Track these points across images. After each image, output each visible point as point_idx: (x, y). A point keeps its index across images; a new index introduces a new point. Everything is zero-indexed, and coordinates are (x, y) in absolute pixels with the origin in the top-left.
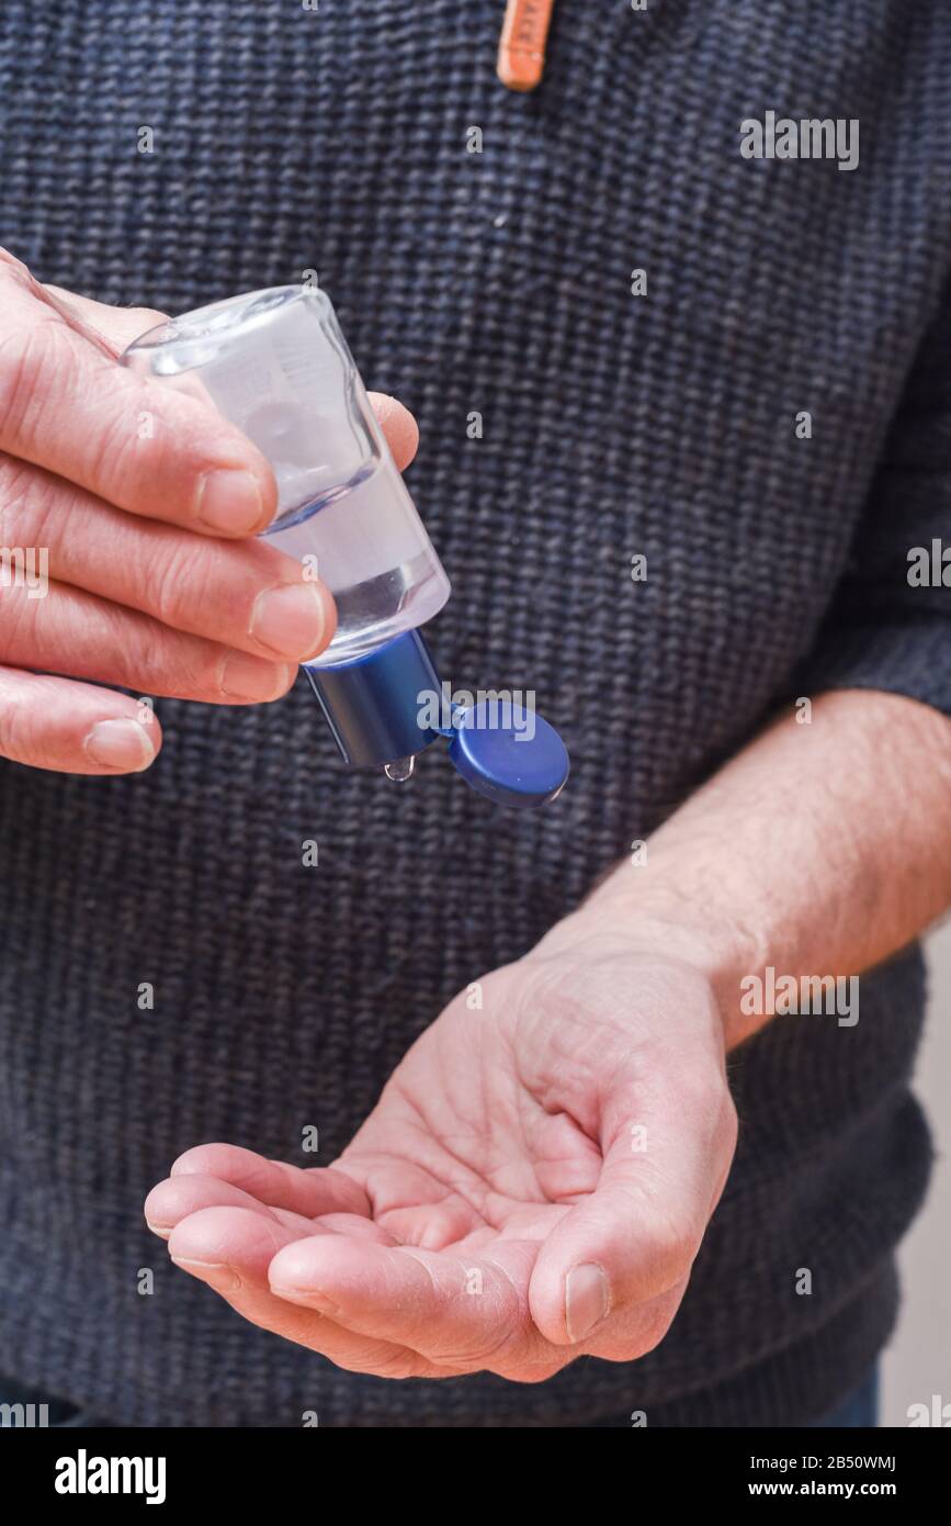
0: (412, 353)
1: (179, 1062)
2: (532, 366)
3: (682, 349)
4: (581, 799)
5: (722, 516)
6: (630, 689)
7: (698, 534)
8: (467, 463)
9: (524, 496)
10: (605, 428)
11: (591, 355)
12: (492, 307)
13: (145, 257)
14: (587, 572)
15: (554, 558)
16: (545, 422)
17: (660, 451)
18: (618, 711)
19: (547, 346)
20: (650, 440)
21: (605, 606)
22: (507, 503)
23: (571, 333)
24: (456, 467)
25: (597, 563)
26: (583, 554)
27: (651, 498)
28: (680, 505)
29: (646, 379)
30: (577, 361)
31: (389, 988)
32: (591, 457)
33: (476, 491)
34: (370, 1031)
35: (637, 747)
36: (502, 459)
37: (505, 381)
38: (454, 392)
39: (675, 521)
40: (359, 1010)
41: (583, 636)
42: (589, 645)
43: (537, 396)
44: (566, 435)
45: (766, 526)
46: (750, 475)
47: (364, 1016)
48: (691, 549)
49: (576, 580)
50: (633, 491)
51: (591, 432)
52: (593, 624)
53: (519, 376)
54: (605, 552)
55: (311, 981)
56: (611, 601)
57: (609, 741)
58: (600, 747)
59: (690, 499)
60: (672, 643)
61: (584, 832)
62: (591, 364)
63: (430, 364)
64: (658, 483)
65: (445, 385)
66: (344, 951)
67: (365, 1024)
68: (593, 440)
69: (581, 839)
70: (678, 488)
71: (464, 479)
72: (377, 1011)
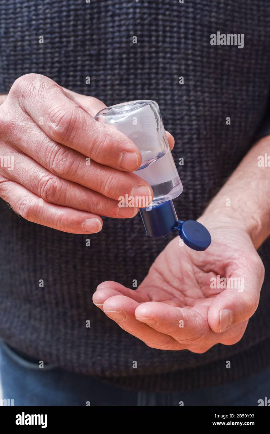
0: (117, 45)
1: (75, 267)
2: (154, 43)
3: (200, 30)
4: (189, 173)
5: (218, 81)
6: (198, 138)
7: (212, 88)
8: (139, 76)
9: (158, 84)
10: (179, 59)
11: (171, 37)
12: (139, 27)
13: (35, 29)
14: (180, 105)
15: (169, 102)
16: (161, 60)
17: (198, 64)
18: (196, 146)
19: (158, 36)
20: (194, 61)
21: (187, 115)
22: (153, 87)
23: (164, 31)
24: (136, 78)
25: (183, 102)
26: (178, 100)
27: (197, 79)
28: (206, 80)
29: (190, 42)
30: (168, 40)
31: (135, 237)
32: (176, 69)
33: (143, 85)
34: (131, 251)
35: (203, 155)
36: (149, 74)
37: (146, 49)
38: (132, 55)
39: (205, 85)
40: (127, 245)
41: (181, 125)
42: (184, 127)
43: (157, 52)
44: (168, 63)
45: (231, 82)
46: (225, 67)
47: (129, 247)
48: (210, 93)
49: (177, 108)
50: (191, 77)
51: (175, 61)
52: (184, 121)
53: (150, 47)
54: (185, 98)
55: (111, 238)
56: (188, 113)
57: (194, 155)
58: (192, 157)
59: (208, 77)
60: (208, 123)
61: (191, 183)
62: (172, 40)
63: (123, 48)
64: (198, 74)
65: (128, 53)
66: (121, 228)
67: (129, 249)
68: (176, 63)
69: (190, 185)
70: (204, 75)
71: (139, 82)
72: (132, 245)
